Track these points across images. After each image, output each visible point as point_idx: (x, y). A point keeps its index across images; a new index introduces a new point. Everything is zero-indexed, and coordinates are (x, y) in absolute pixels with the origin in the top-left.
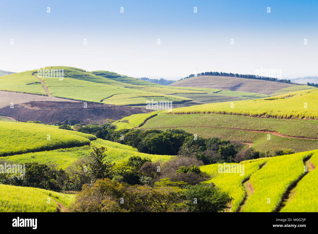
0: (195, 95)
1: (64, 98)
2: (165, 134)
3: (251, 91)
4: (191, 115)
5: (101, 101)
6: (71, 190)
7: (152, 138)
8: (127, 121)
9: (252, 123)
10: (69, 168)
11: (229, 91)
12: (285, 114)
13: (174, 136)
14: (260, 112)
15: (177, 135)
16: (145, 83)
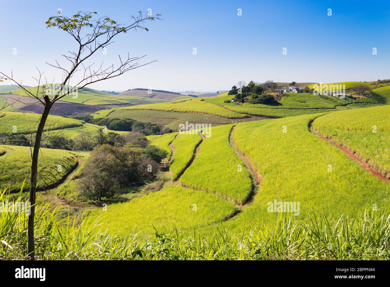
0: (132, 100)
1: (62, 101)
2: (122, 120)
3: (160, 98)
4: (134, 111)
5: (83, 103)
6: (77, 150)
7: (116, 123)
8: (98, 114)
9: (166, 115)
10: (75, 138)
11: (149, 98)
12: (183, 110)
13: (127, 122)
14: (170, 109)
15: (129, 121)
16: (105, 93)
